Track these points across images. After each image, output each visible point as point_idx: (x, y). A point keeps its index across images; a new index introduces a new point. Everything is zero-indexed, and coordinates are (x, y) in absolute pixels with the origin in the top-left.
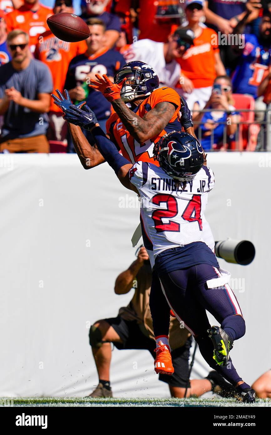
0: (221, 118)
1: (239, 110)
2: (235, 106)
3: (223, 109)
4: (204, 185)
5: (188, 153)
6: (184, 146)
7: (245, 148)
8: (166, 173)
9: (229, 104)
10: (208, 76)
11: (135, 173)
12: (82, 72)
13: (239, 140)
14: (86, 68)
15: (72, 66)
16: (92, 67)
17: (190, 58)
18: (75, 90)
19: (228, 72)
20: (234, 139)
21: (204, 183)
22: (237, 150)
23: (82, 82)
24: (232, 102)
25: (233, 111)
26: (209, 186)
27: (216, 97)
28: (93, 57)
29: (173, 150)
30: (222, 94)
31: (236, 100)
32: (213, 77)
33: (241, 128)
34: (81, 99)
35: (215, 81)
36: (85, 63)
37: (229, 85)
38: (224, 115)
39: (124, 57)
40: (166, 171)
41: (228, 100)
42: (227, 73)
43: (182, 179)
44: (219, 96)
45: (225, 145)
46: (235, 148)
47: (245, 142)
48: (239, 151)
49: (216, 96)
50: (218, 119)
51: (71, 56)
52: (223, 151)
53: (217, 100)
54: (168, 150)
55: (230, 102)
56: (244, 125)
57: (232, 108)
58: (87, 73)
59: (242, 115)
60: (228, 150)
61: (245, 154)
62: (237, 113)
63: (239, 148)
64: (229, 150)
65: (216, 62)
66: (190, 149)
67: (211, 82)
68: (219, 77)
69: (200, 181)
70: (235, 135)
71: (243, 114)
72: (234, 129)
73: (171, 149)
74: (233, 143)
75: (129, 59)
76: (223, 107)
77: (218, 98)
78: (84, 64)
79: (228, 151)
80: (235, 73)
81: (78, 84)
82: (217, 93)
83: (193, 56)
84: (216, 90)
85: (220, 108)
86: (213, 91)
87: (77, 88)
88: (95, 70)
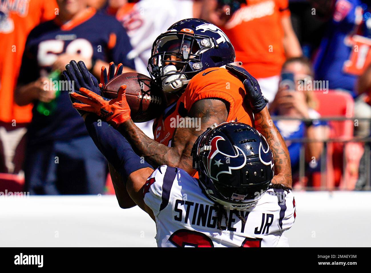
0: (295, 133)
1: (327, 117)
2: (320, 111)
3: (298, 116)
4: (269, 222)
5: (240, 160)
6: (236, 147)
7: (337, 185)
8: (204, 192)
9: (309, 108)
10: (270, 58)
11: (152, 187)
12: (49, 53)
13: (326, 170)
14: (56, 45)
15: (33, 42)
16: (67, 43)
17: (238, 27)
18: (37, 84)
19: (306, 51)
20: (318, 169)
21: (270, 219)
22: (322, 187)
23: (49, 69)
24: (315, 103)
25: (316, 120)
26: (281, 225)
27: (286, 94)
28: (68, 25)
29: (218, 151)
30: (296, 90)
31: (322, 99)
32: (280, 60)
33: (330, 149)
34: (49, 99)
35: (284, 67)
36: (55, 36)
37: (309, 74)
38: (300, 126)
39: (124, 26)
40: (205, 188)
41: (307, 99)
42: (304, 53)
43: (230, 206)
44: (291, 92)
45: (303, 179)
46: (319, 185)
47: (337, 173)
48: (327, 190)
49: (285, 92)
50: (290, 134)
51: (30, 25)
52: (299, 191)
53: (288, 100)
54: (209, 151)
55: (310, 103)
56: (334, 143)
57: (313, 115)
58: (58, 54)
59: (331, 127)
60: (307, 188)
61: (337, 195)
62: (323, 123)
63: (326, 185)
64: (310, 188)
65: (284, 34)
66: (246, 155)
67: (275, 68)
68: (290, 59)
69: (264, 215)
70: (319, 161)
71: (333, 124)
72: (317, 149)
73: (214, 149)
74: (317, 177)
75: (133, 30)
76: (299, 112)
77: (290, 96)
78: (53, 38)
79: (308, 190)
80: (318, 54)
81: (43, 73)
82: (288, 87)
83: (244, 24)
84: (286, 83)
85: (293, 114)
86: (281, 84)
87: (41, 80)
88: (72, 48)
